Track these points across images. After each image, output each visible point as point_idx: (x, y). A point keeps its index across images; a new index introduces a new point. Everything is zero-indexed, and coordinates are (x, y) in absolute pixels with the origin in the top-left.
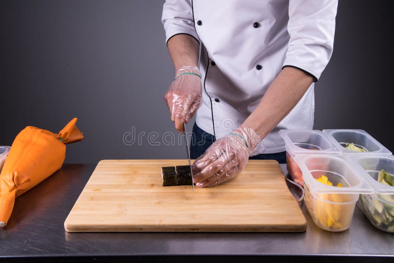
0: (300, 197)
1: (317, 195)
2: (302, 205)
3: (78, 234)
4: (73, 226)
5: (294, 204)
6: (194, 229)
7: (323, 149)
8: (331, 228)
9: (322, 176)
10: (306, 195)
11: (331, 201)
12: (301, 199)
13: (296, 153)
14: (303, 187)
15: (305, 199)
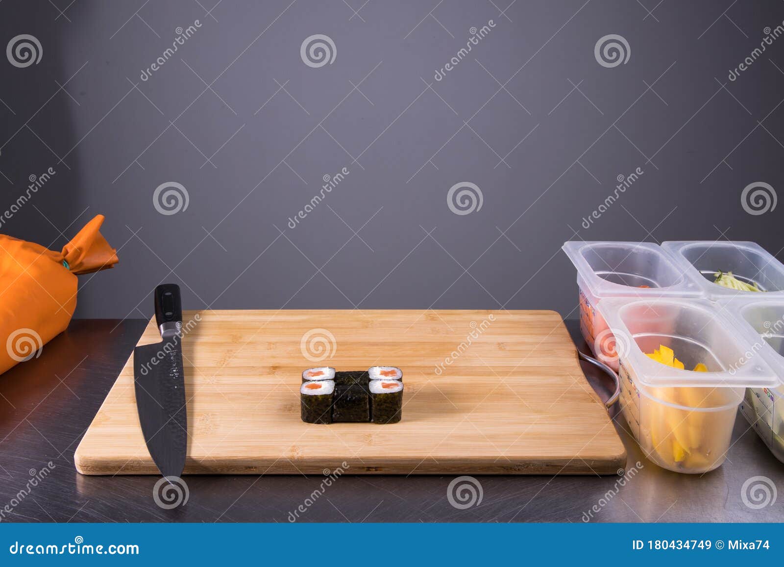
0: (611, 394)
1: (649, 390)
2: (616, 412)
3: (106, 479)
4: (96, 461)
5: (598, 410)
6: (369, 468)
7: (664, 284)
8: (681, 464)
9: (661, 346)
10: (625, 391)
11: (682, 403)
12: (612, 400)
13: (603, 295)
14: (618, 373)
15: (621, 399)
